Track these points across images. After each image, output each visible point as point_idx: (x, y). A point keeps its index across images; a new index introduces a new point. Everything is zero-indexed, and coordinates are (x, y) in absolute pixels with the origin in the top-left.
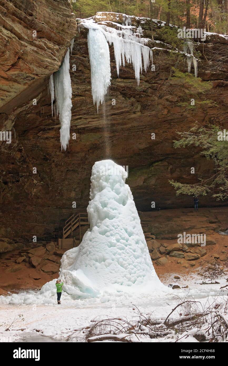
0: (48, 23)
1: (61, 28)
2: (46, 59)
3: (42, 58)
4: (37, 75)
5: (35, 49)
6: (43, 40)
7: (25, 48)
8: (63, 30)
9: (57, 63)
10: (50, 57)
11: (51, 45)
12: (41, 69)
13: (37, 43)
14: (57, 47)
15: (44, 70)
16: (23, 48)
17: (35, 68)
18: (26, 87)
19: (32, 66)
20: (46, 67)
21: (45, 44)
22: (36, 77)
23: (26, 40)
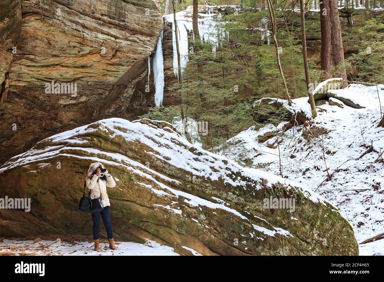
0: (138, 24)
1: (150, 25)
2: (140, 48)
3: (136, 48)
4: (136, 59)
5: (129, 43)
6: (136, 36)
7: (120, 44)
8: (151, 27)
9: (149, 50)
10: (142, 46)
11: (143, 38)
12: (137, 55)
13: (131, 38)
14: (148, 38)
15: (140, 55)
16: (118, 44)
17: (131, 55)
18: (130, 67)
19: (128, 55)
20: (141, 54)
21: (138, 38)
22: (135, 60)
23: (121, 38)
